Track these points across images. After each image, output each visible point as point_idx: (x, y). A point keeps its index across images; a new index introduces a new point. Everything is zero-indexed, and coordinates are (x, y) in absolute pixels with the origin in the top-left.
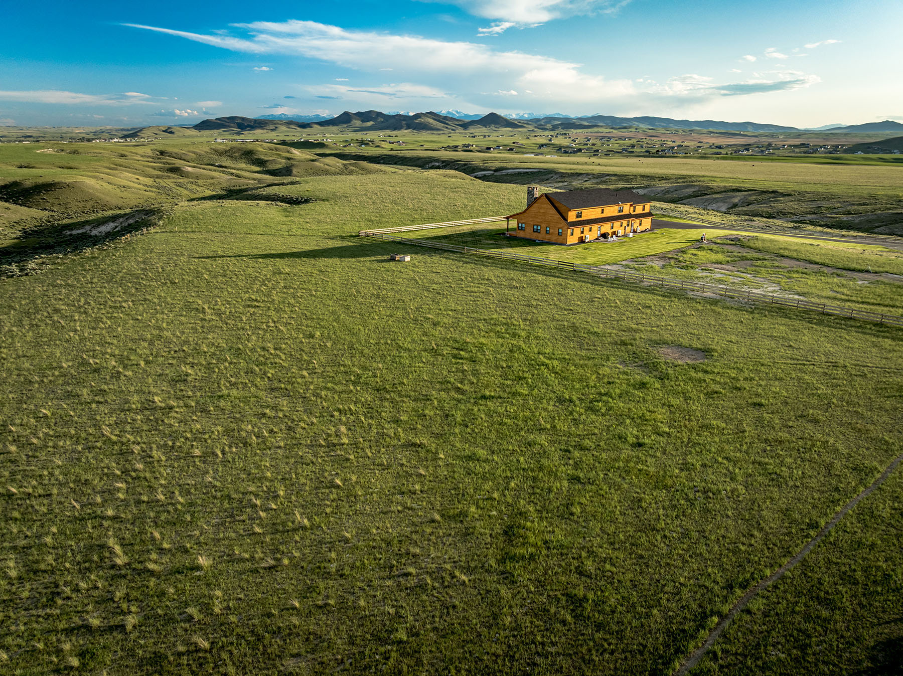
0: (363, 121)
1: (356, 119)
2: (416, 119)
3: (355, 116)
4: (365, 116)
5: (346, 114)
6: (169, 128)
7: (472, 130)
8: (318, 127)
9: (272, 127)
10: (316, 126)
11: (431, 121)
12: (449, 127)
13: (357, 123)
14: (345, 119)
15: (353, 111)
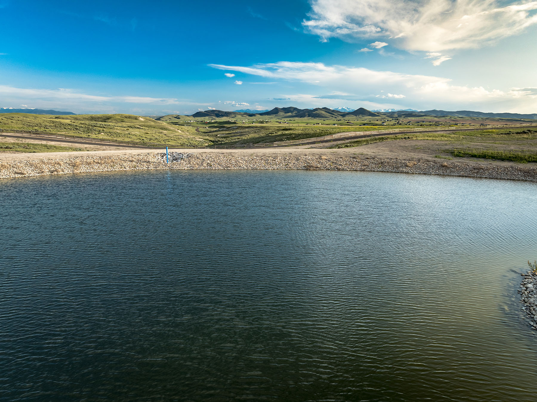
0: (285, 113)
1: (281, 112)
2: (314, 111)
3: (281, 110)
4: (286, 110)
5: (276, 109)
6: (178, 116)
7: (347, 118)
8: (259, 116)
9: (233, 116)
10: (258, 115)
11: (323, 112)
12: (333, 116)
13: (281, 114)
14: (275, 111)
15: (281, 107)
